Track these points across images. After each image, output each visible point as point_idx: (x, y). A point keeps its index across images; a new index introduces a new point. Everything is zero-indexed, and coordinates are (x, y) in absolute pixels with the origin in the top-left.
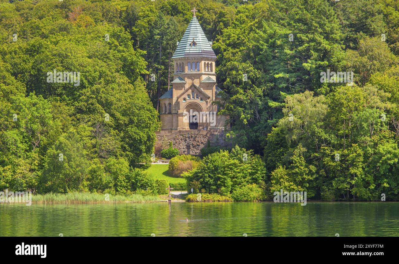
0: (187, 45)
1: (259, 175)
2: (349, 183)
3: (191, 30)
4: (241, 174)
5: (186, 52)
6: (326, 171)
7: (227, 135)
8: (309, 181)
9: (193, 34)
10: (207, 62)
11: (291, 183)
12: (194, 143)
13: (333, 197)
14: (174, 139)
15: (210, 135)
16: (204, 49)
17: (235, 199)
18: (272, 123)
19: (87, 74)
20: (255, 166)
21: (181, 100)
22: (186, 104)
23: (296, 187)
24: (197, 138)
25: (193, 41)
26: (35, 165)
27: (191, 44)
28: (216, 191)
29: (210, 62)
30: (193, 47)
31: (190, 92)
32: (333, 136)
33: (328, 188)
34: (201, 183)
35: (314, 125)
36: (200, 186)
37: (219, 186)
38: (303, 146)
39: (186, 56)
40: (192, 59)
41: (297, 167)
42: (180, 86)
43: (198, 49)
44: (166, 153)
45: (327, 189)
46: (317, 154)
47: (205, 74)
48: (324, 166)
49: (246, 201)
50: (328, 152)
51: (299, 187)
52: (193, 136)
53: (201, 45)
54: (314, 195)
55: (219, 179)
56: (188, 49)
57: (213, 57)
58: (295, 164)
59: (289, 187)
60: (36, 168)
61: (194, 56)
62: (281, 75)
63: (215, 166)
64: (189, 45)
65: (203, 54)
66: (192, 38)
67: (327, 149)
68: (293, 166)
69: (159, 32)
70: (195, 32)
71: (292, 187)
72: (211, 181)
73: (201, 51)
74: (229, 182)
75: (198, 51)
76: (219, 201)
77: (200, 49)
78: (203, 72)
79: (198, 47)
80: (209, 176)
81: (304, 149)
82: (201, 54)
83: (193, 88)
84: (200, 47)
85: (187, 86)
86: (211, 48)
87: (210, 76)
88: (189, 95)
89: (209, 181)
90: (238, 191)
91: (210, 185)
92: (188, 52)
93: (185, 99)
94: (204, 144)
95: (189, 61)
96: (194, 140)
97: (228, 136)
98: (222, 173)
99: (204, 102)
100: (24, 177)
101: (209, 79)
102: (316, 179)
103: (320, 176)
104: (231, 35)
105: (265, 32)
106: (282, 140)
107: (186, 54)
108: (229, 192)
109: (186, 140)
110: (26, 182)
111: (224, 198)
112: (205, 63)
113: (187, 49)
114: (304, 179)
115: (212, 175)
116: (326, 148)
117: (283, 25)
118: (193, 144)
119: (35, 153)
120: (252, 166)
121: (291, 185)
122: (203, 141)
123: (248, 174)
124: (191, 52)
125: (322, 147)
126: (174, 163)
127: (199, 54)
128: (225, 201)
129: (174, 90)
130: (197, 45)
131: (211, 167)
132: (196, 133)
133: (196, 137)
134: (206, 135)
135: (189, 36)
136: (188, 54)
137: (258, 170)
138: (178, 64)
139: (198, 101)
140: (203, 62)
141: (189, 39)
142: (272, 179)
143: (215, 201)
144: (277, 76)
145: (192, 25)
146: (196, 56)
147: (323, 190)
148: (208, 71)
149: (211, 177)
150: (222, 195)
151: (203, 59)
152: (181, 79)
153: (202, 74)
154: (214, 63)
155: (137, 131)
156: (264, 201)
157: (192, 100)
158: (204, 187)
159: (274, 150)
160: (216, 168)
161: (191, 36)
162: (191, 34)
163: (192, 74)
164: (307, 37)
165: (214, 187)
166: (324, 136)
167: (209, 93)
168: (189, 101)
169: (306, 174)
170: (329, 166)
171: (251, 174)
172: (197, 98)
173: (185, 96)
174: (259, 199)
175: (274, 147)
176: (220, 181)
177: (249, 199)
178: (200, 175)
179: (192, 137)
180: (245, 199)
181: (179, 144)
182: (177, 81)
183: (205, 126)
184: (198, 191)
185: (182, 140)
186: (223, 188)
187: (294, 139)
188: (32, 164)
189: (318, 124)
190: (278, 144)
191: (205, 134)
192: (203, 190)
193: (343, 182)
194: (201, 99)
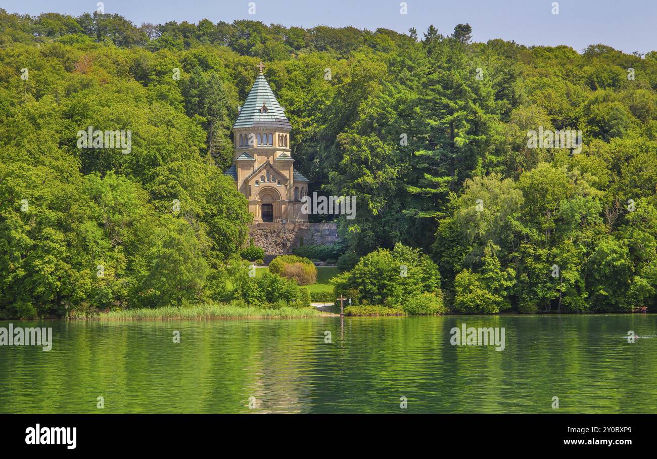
0: (256, 111)
1: (433, 280)
2: (559, 291)
3: (259, 91)
4: (412, 280)
5: (255, 120)
6: (528, 276)
7: (351, 229)
8: (507, 288)
9: (262, 97)
10: (281, 134)
11: (484, 291)
12: (277, 240)
13: (536, 308)
14: (252, 235)
15: (298, 230)
16: (278, 117)
17: (410, 312)
18: (409, 213)
19: (161, 147)
20: (428, 270)
21: (252, 183)
22: (259, 188)
23: (492, 297)
24: (281, 234)
25: (264, 106)
26: (121, 268)
27: (260, 110)
28: (381, 302)
29: (284, 134)
30: (264, 114)
31: (264, 172)
32: (535, 230)
33: (530, 297)
34: (361, 292)
35: (510, 217)
36: (360, 296)
37: (385, 296)
38: (496, 243)
39: (256, 126)
40: (263, 129)
41: (491, 270)
42: (248, 165)
43: (270, 117)
44: (249, 253)
45: (529, 299)
46: (516, 254)
47: (280, 150)
48: (526, 269)
49: (425, 314)
50: (531, 251)
51: (496, 296)
52: (276, 230)
53: (274, 111)
54: (510, 306)
55: (384, 286)
56: (258, 117)
57: (289, 127)
58: (488, 266)
59: (483, 296)
60: (123, 272)
61: (266, 125)
62: (423, 152)
63: (378, 269)
64: (257, 111)
65: (278, 123)
66: (262, 102)
67: (530, 248)
68: (486, 269)
69: (197, 92)
70: (264, 94)
71: (487, 296)
72: (375, 289)
73: (274, 120)
74: (399, 290)
75: (271, 120)
76: (389, 315)
77: (273, 117)
78: (278, 147)
79: (270, 114)
80: (372, 283)
81: (497, 248)
82: (275, 123)
83: (268, 167)
84: (272, 114)
85: (257, 166)
86: (284, 115)
87: (285, 153)
88: (263, 177)
89: (371, 288)
90: (412, 302)
91: (373, 294)
92: (258, 120)
93: (257, 182)
94: (290, 241)
95: (259, 132)
96: (278, 236)
97: (352, 231)
98: (388, 278)
99: (283, 186)
100: (108, 285)
101: (285, 156)
102: (515, 285)
103: (522, 282)
104: (294, 99)
105: (391, 95)
106: (457, 236)
107: (256, 123)
108: (399, 304)
109: (267, 236)
110: (113, 293)
111: (395, 311)
112: (279, 135)
113: (255, 117)
114: (502, 285)
115: (375, 281)
116: (528, 246)
117: (411, 88)
118: (276, 242)
119: (118, 252)
120: (422, 269)
121: (485, 294)
122: (289, 237)
123: (420, 280)
124: (261, 120)
125: (522, 245)
126: (279, 266)
127: (271, 123)
128: (396, 315)
129: (239, 170)
130: (269, 111)
131: (373, 270)
132: (280, 228)
133: (280, 232)
134: (293, 230)
135: (257, 100)
136: (258, 123)
137: (431, 274)
138: (243, 135)
139: (275, 185)
140: (277, 134)
141: (257, 102)
142: (457, 286)
143: (383, 315)
144: (417, 153)
145: (260, 85)
146: (269, 125)
147: (524, 300)
148: (282, 146)
149: (374, 284)
150: (390, 307)
151: (276, 130)
152: (248, 156)
153: (277, 150)
154: (288, 135)
155: (228, 223)
156: (446, 314)
157: (267, 184)
158: (364, 297)
159: (448, 249)
160: (381, 272)
161: (259, 99)
162: (259, 97)
163: (263, 149)
164: (456, 103)
165: (380, 297)
166: (525, 231)
167: (286, 173)
168: (262, 184)
169: (505, 279)
170: (534, 268)
171: (424, 280)
172: (273, 180)
173: (258, 178)
174: (440, 311)
175: (449, 245)
176: (386, 289)
177: (429, 312)
178: (360, 280)
179: (275, 232)
180: (423, 312)
181: (258, 241)
182: (243, 158)
183: (283, 218)
184: (357, 302)
185: (261, 235)
186: (390, 298)
187: (482, 234)
188: (117, 267)
189: (514, 214)
190: (453, 241)
191: (292, 228)
192: (365, 301)
193: (550, 289)
194: (279, 183)
